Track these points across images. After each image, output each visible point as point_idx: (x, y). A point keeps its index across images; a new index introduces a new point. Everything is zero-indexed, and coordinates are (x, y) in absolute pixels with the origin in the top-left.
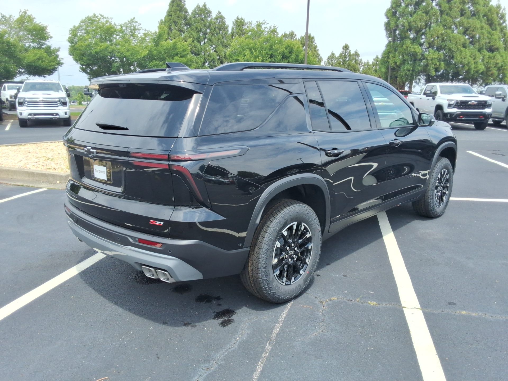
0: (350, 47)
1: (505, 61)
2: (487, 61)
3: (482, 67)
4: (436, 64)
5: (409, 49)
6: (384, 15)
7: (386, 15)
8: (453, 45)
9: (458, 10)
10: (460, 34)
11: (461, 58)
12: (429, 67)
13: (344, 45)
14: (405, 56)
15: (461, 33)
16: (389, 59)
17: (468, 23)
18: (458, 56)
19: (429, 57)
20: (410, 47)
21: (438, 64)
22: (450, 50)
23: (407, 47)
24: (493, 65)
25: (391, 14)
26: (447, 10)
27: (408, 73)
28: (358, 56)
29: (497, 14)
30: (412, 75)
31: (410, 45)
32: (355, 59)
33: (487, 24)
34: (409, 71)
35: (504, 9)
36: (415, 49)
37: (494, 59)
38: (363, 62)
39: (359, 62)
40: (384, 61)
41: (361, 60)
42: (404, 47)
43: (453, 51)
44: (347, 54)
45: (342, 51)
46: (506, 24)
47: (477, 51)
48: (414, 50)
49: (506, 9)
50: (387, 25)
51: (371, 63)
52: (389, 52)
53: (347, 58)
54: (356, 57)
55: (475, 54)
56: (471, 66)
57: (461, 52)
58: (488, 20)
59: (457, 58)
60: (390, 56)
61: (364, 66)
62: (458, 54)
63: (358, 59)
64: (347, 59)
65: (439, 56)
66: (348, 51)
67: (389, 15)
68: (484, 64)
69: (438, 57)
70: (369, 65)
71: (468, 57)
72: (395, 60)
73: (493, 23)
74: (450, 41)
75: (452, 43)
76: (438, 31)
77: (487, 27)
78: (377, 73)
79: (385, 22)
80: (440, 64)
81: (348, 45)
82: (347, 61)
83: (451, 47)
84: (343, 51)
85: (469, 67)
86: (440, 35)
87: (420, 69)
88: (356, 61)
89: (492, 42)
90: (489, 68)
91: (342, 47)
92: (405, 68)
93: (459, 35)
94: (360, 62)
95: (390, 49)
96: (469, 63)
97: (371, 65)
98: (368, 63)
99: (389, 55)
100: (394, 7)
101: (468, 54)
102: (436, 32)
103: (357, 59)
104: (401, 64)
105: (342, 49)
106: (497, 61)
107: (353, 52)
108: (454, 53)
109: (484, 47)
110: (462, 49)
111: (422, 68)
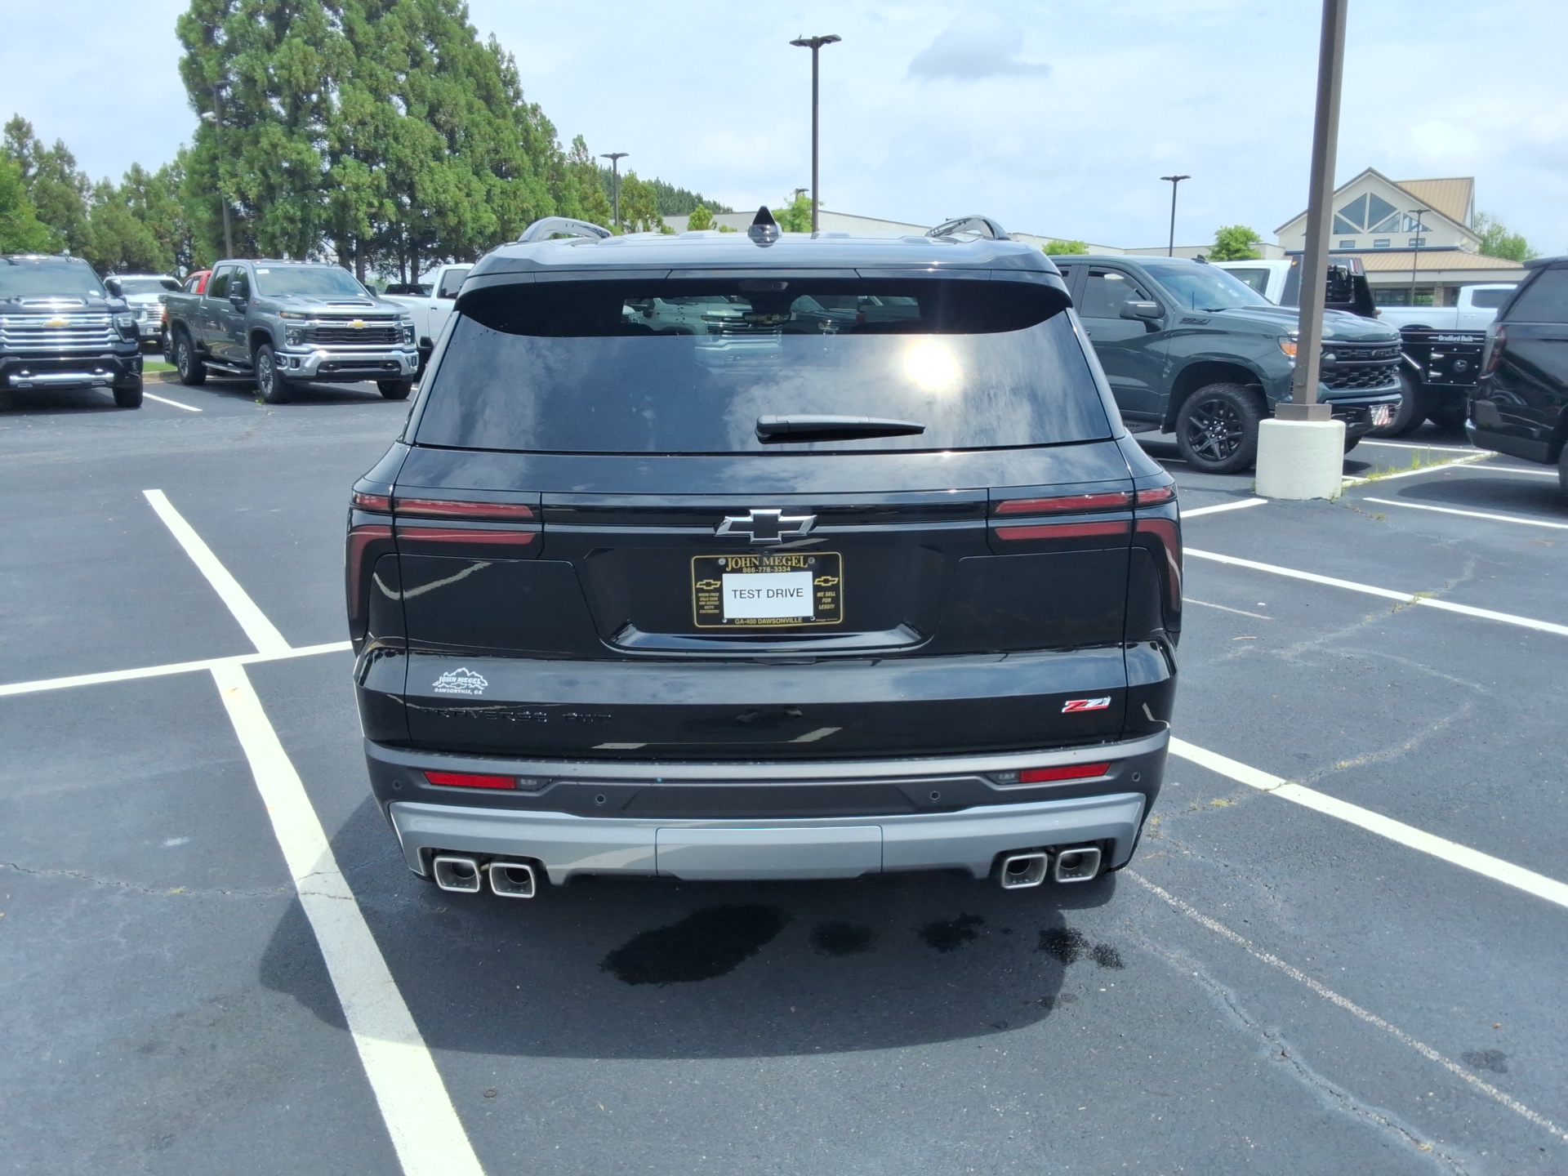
0: (33, 128)
1: (541, 203)
2: (500, 203)
3: (490, 218)
4: (370, 205)
5: (280, 152)
6: (174, 35)
7: (183, 36)
8: (408, 152)
9: (403, 47)
10: (420, 119)
11: (436, 191)
12: (352, 213)
13: (10, 119)
14: (270, 173)
15: (422, 117)
16: (219, 180)
17: (436, 91)
18: (428, 184)
19: (346, 179)
20: (284, 148)
21: (376, 203)
22: (400, 163)
23: (274, 146)
24: (516, 214)
25: (201, 35)
26: (373, 42)
27: (290, 227)
28: (70, 161)
29: (496, 72)
30: (303, 233)
31: (284, 139)
32: (62, 173)
33: (479, 98)
34: (292, 220)
35: (511, 60)
36: (299, 154)
37: (515, 198)
38: (93, 183)
39: (76, 183)
40: (199, 185)
41: (83, 176)
42: (264, 143)
43: (410, 169)
44: (25, 151)
45: (7, 142)
46: (523, 101)
47: (471, 173)
48: (299, 157)
49: (515, 60)
50: (192, 71)
51: (117, 188)
52: (215, 158)
53: (30, 165)
54: (62, 166)
55: (469, 181)
56: (463, 215)
57: (431, 171)
58: (479, 86)
59: (424, 189)
60: (221, 171)
61: (98, 196)
62: (427, 178)
63: (72, 172)
64: (32, 171)
65: (374, 179)
66: (30, 143)
67: (192, 37)
68: (494, 211)
69: (372, 183)
70: (112, 197)
71: (452, 188)
72: (238, 184)
73: (493, 96)
74: (396, 139)
75: (403, 145)
76: (362, 106)
77: (479, 104)
78: (145, 223)
79: (181, 58)
80: (381, 204)
81: (23, 119)
82: (34, 177)
83: (401, 155)
84: (10, 140)
85: (459, 217)
86: (368, 119)
87: (324, 216)
88: (64, 178)
89: (501, 150)
90: (510, 222)
91: (4, 127)
92: (279, 213)
93: (419, 122)
94: (82, 182)
95: (216, 148)
96: (457, 204)
97: (119, 195)
98: (107, 186)
99: (217, 169)
100: (206, 11)
101: (451, 177)
102: (358, 107)
103: (67, 171)
104: (260, 197)
105: (4, 134)
106: (525, 205)
107: (48, 147)
108: (414, 173)
109: (486, 162)
110: (432, 164)
111: (332, 215)
